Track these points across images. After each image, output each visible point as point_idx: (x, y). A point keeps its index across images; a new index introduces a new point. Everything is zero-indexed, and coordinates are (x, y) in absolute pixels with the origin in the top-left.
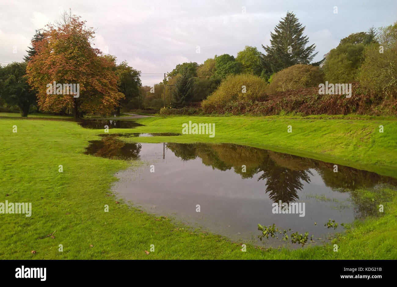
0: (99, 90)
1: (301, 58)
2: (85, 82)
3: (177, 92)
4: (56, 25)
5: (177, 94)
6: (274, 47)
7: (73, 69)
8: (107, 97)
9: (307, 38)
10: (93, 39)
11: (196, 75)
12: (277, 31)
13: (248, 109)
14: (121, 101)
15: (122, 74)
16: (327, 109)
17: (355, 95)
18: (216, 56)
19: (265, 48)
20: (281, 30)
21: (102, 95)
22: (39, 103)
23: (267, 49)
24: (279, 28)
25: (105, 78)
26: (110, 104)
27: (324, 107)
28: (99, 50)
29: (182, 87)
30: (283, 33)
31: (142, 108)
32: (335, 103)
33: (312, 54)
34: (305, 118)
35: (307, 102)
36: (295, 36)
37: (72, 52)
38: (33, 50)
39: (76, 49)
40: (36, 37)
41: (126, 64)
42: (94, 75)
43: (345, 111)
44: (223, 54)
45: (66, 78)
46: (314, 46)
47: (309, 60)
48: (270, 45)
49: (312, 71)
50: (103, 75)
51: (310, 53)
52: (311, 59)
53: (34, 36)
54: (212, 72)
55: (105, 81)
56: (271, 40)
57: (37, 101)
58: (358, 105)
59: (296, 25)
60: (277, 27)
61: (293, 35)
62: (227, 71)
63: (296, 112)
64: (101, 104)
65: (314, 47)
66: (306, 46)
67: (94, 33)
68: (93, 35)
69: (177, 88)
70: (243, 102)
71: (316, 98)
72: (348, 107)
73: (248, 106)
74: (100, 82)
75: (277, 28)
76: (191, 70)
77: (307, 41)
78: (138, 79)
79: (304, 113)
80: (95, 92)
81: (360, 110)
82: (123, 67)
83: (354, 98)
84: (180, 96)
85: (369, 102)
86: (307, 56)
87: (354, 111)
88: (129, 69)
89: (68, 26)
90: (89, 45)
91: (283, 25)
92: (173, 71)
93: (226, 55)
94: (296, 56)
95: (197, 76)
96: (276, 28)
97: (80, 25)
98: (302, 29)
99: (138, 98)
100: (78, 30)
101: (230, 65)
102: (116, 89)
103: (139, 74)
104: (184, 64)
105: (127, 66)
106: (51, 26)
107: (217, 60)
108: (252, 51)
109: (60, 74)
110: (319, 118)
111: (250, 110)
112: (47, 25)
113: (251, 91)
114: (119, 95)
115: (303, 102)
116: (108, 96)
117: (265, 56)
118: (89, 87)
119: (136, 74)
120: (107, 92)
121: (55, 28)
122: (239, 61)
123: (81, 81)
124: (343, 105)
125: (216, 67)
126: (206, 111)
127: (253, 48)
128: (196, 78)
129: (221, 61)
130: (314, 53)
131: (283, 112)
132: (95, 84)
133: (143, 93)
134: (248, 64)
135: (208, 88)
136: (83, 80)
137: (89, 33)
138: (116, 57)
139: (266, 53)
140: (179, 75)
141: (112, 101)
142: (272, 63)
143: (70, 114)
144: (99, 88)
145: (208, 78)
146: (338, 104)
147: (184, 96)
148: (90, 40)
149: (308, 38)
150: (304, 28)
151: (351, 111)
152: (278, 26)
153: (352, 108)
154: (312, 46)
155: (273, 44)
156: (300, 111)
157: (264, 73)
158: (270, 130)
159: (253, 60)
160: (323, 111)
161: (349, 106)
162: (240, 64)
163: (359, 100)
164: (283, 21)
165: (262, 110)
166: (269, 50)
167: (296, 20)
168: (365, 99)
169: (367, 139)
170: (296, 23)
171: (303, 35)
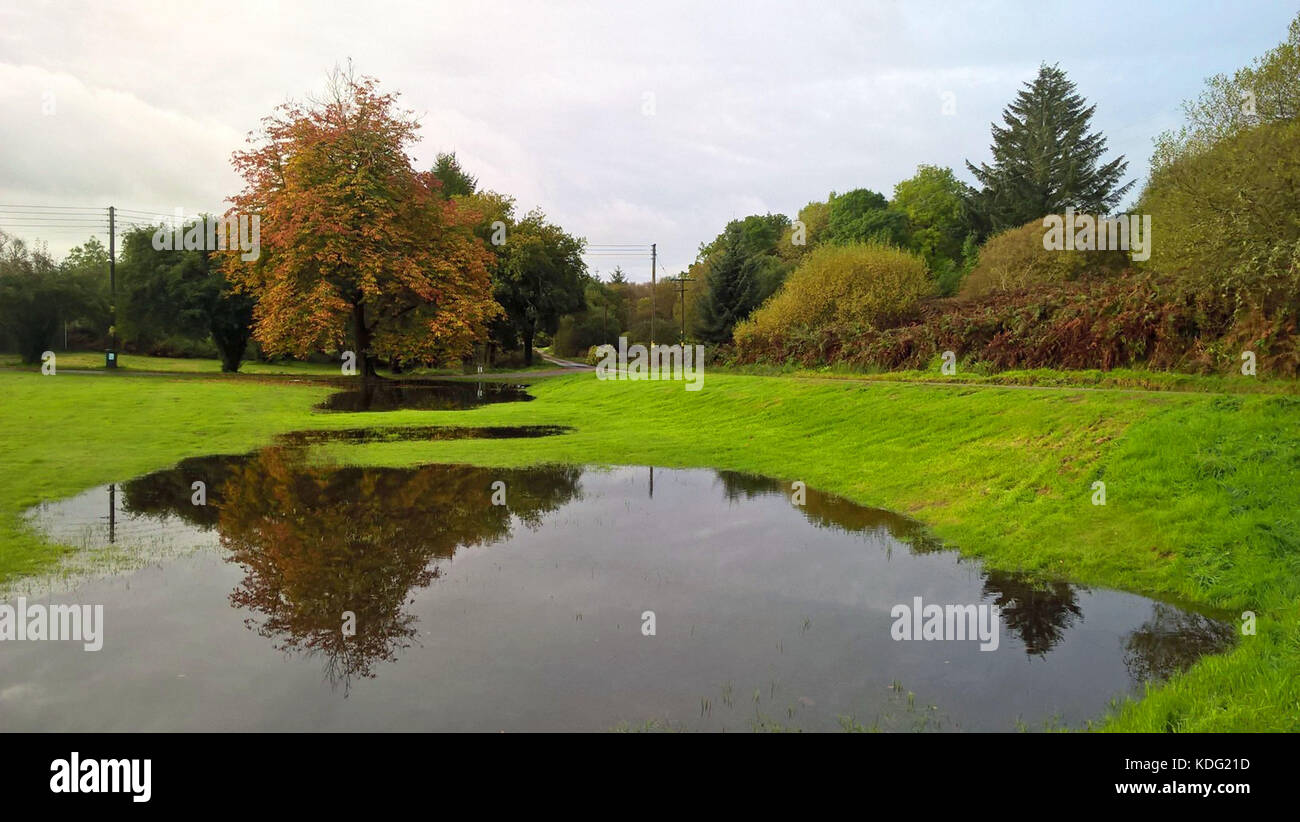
0: (423, 292)
1: (1084, 198)
2: (379, 271)
3: (709, 299)
4: (310, 105)
5: (711, 303)
6: (1002, 166)
7: (344, 232)
8: (446, 314)
9: (1101, 138)
10: (414, 143)
12: (1010, 120)
13: (845, 348)
14: (489, 325)
15: (524, 248)
16: (1062, 349)
17: (1146, 305)
18: (832, 195)
19: (975, 171)
20: (1023, 119)
21: (431, 306)
22: (257, 330)
23: (983, 174)
24: (1017, 110)
25: (446, 259)
26: (452, 334)
27: (1052, 345)
29: (725, 284)
30: (1027, 127)
32: (1084, 332)
33: (1118, 187)
34: (988, 381)
36: (1065, 132)
37: (347, 184)
41: (540, 218)
42: (417, 248)
43: (1114, 357)
44: (852, 189)
45: (320, 258)
46: (1121, 163)
47: (1107, 204)
48: (991, 162)
50: (441, 249)
51: (1112, 183)
52: (1116, 201)
55: (444, 266)
56: (993, 148)
57: (251, 327)
58: (1152, 337)
59: (1069, 101)
60: (1012, 107)
61: (1060, 132)
63: (973, 362)
64: (427, 335)
65: (1124, 166)
66: (1099, 164)
67: (418, 128)
68: (415, 132)
70: (834, 330)
71: (1037, 315)
72: (1120, 345)
73: (848, 341)
74: (429, 270)
75: (1011, 111)
77: (1102, 147)
78: (579, 262)
79: (995, 362)
80: (412, 297)
81: (1159, 353)
82: (529, 227)
83: (1143, 316)
84: (720, 312)
85: (1187, 328)
86: (1102, 191)
87: (1143, 358)
88: (549, 233)
90: (404, 162)
91: (1027, 104)
92: (718, 240)
93: (860, 191)
94: (1068, 193)
95: (773, 254)
96: (1007, 112)
97: (383, 105)
98: (1087, 114)
100: (372, 118)
101: (871, 220)
103: (579, 247)
104: (749, 218)
105: (543, 226)
106: (295, 109)
107: (834, 206)
108: (937, 181)
109: (304, 248)
110: (1028, 380)
111: (850, 354)
112: (285, 107)
113: (877, 296)
114: (485, 308)
116: (451, 311)
117: (977, 192)
118: (391, 286)
119: (572, 246)
120: (448, 297)
121: (306, 115)
122: (899, 209)
123: (367, 267)
124: (1108, 337)
125: (830, 227)
126: (744, 357)
127: (941, 170)
129: (844, 209)
130: (1122, 182)
132: (409, 275)
134: (926, 216)
137: (403, 128)
138: (513, 197)
139: (980, 187)
141: (460, 324)
142: (994, 214)
144: (421, 286)
146: (1095, 334)
147: (730, 309)
149: (1105, 139)
150: (1091, 110)
151: (1132, 359)
152: (1013, 105)
153: (1133, 349)
154: (1117, 162)
155: (999, 158)
156: (985, 358)
157: (972, 243)
159: (942, 206)
160: (1048, 357)
161: (1124, 340)
162: (902, 219)
163: (1157, 321)
164: (1030, 91)
165: (882, 355)
166: (987, 176)
167: (1068, 87)
168: (1171, 318)
169: (1083, 464)
170: (1069, 96)
171: (1091, 132)
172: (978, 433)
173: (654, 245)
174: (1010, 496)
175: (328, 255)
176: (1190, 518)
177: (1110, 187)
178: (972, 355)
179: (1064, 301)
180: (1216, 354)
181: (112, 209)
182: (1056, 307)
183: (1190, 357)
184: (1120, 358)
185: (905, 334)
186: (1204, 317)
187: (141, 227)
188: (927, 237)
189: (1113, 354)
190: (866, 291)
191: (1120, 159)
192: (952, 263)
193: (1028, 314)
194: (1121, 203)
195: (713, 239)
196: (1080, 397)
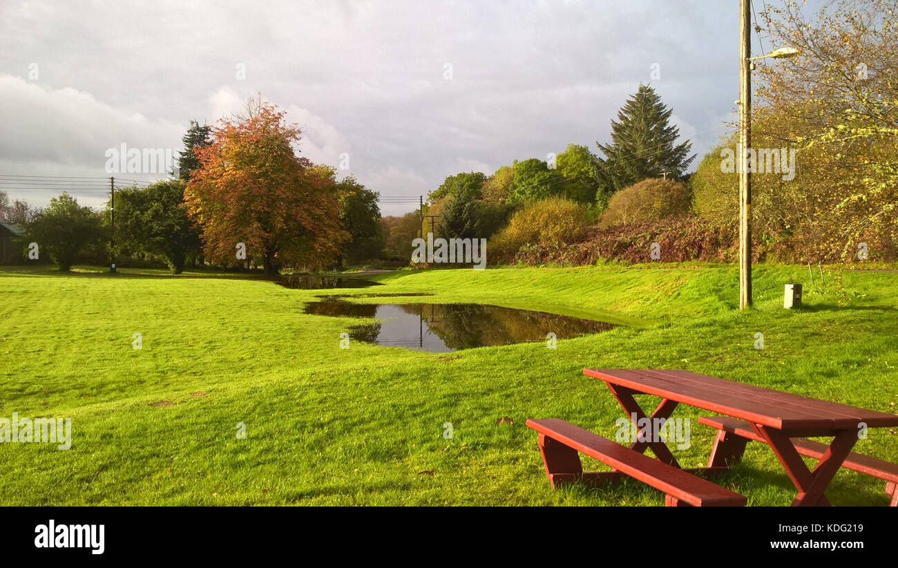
0: (309, 227)
2: (285, 215)
4: (236, 119)
5: (446, 230)
6: (618, 145)
7: (266, 193)
8: (322, 239)
9: (676, 128)
10: (298, 142)
11: (479, 196)
12: (622, 118)
13: (551, 255)
14: (345, 245)
17: (697, 233)
18: (516, 162)
19: (603, 148)
20: (629, 117)
21: (312, 236)
22: (204, 249)
23: (607, 151)
24: (626, 112)
25: (317, 207)
26: (326, 251)
28: (307, 161)
29: (454, 218)
30: (632, 122)
31: (384, 258)
33: (686, 158)
35: (635, 244)
36: (655, 125)
37: (263, 165)
38: (186, 157)
39: (270, 159)
40: (191, 133)
41: (353, 180)
42: (300, 201)
44: (528, 159)
45: (253, 208)
46: (688, 144)
47: (680, 169)
48: (611, 142)
49: (674, 190)
50: (314, 202)
51: (682, 156)
52: (685, 166)
53: (188, 131)
54: (508, 191)
55: (319, 212)
56: (612, 134)
57: (201, 247)
58: (700, 247)
59: (657, 106)
60: (623, 110)
61: (652, 125)
62: (536, 190)
63: (619, 260)
64: (312, 251)
65: (689, 146)
66: (676, 143)
67: (300, 132)
68: (298, 136)
69: (445, 220)
70: (545, 245)
71: (648, 238)
72: (686, 251)
73: (552, 252)
74: (310, 214)
75: (622, 112)
76: (470, 187)
77: (676, 135)
78: (375, 207)
79: (630, 260)
80: (302, 230)
81: (703, 255)
82: (348, 186)
83: (696, 238)
85: (716, 243)
86: (677, 161)
87: (697, 257)
88: (358, 189)
89: (255, 121)
90: (291, 152)
91: (632, 108)
92: (440, 188)
93: (533, 160)
95: (482, 199)
96: (620, 113)
97: (276, 119)
98: (668, 115)
99: (374, 238)
100: (272, 127)
101: (540, 178)
102: (337, 225)
103: (375, 197)
104: (459, 175)
105: (354, 184)
106: (227, 121)
107: (517, 169)
108: (581, 153)
109: (244, 203)
111: (555, 258)
112: (221, 120)
113: (562, 228)
114: (342, 235)
115: (630, 245)
116: (324, 237)
117: (603, 161)
118: (291, 224)
119: (371, 197)
120: (322, 230)
121: (233, 125)
122: (557, 172)
123: (278, 213)
124: (681, 247)
125: (515, 182)
127: (582, 147)
128: (479, 201)
129: (524, 171)
130: (689, 155)
131: (601, 260)
132: (301, 217)
133: (383, 230)
134: (574, 175)
135: (501, 219)
136: (282, 210)
137: (292, 133)
138: (335, 168)
139: (605, 158)
140: (449, 197)
141: (330, 245)
142: (614, 175)
143: (253, 269)
144: (307, 224)
145: (503, 202)
146: (675, 246)
148: (293, 144)
150: (669, 112)
151: (692, 257)
152: (624, 108)
153: (692, 252)
154: (685, 143)
155: (615, 141)
156: (625, 258)
157: (602, 193)
158: (565, 286)
159: (583, 170)
161: (688, 249)
162: (559, 178)
163: (702, 240)
164: (634, 100)
165: (572, 258)
166: (609, 151)
167: (656, 98)
168: (708, 239)
169: (673, 292)
170: (656, 103)
171: (670, 125)
172: (632, 285)
173: (421, 197)
174: (648, 303)
175: (258, 206)
176: (706, 303)
177: (682, 158)
178: (618, 257)
179: (661, 231)
180: (727, 255)
181: (112, 178)
182: (657, 234)
183: (716, 256)
184: (686, 257)
185: (582, 247)
186: (721, 238)
187: (121, 188)
188: (574, 188)
189: (683, 255)
190: (555, 225)
191: (687, 142)
192: (590, 205)
193: (644, 237)
194: (688, 168)
195: (437, 188)
196: (671, 272)
